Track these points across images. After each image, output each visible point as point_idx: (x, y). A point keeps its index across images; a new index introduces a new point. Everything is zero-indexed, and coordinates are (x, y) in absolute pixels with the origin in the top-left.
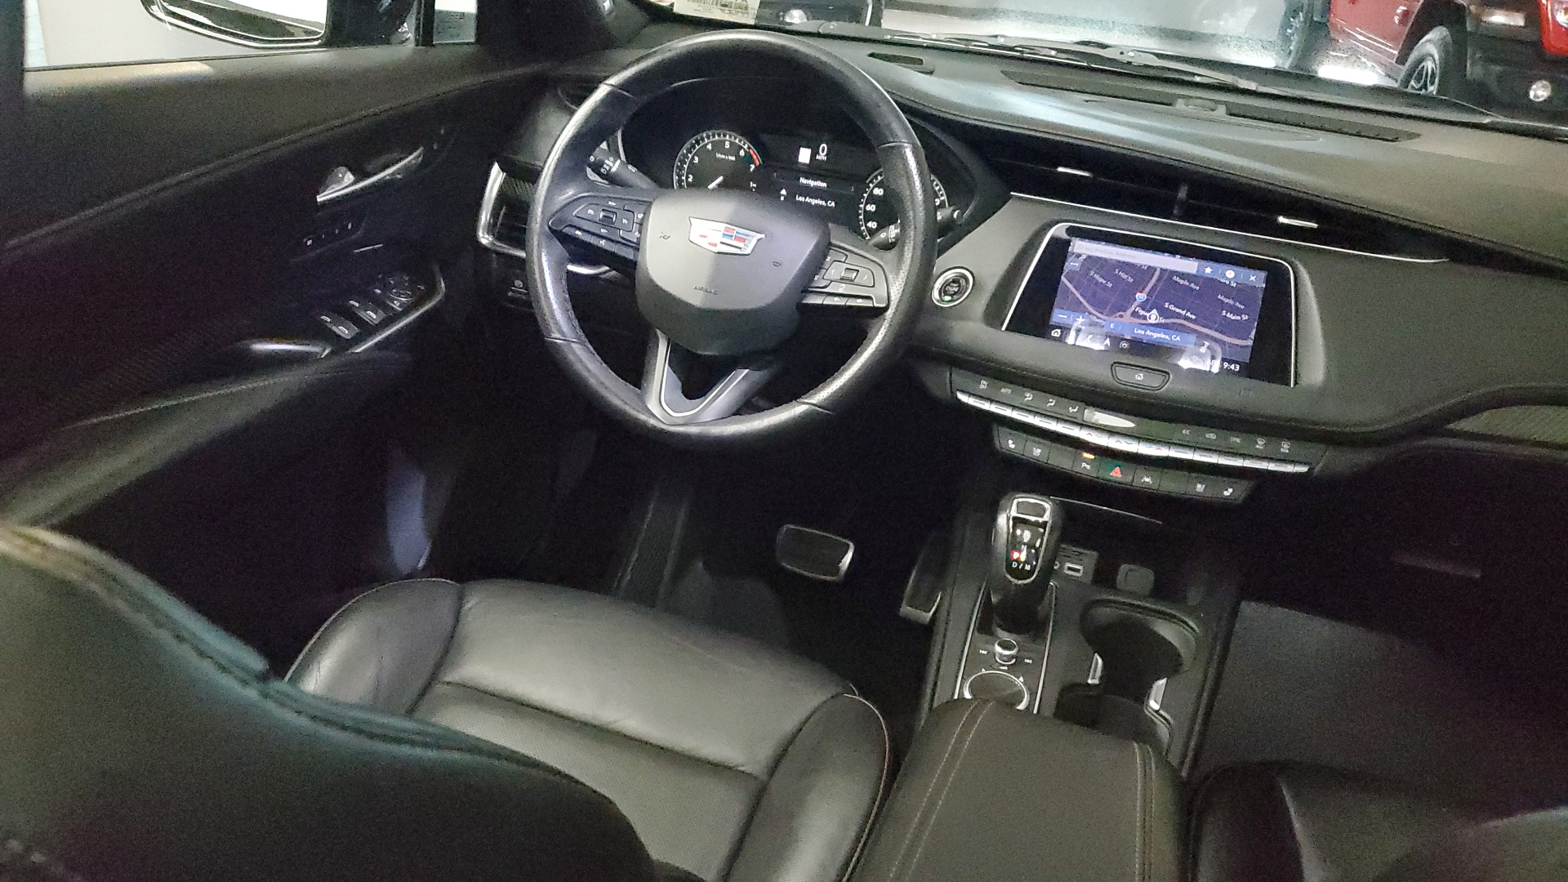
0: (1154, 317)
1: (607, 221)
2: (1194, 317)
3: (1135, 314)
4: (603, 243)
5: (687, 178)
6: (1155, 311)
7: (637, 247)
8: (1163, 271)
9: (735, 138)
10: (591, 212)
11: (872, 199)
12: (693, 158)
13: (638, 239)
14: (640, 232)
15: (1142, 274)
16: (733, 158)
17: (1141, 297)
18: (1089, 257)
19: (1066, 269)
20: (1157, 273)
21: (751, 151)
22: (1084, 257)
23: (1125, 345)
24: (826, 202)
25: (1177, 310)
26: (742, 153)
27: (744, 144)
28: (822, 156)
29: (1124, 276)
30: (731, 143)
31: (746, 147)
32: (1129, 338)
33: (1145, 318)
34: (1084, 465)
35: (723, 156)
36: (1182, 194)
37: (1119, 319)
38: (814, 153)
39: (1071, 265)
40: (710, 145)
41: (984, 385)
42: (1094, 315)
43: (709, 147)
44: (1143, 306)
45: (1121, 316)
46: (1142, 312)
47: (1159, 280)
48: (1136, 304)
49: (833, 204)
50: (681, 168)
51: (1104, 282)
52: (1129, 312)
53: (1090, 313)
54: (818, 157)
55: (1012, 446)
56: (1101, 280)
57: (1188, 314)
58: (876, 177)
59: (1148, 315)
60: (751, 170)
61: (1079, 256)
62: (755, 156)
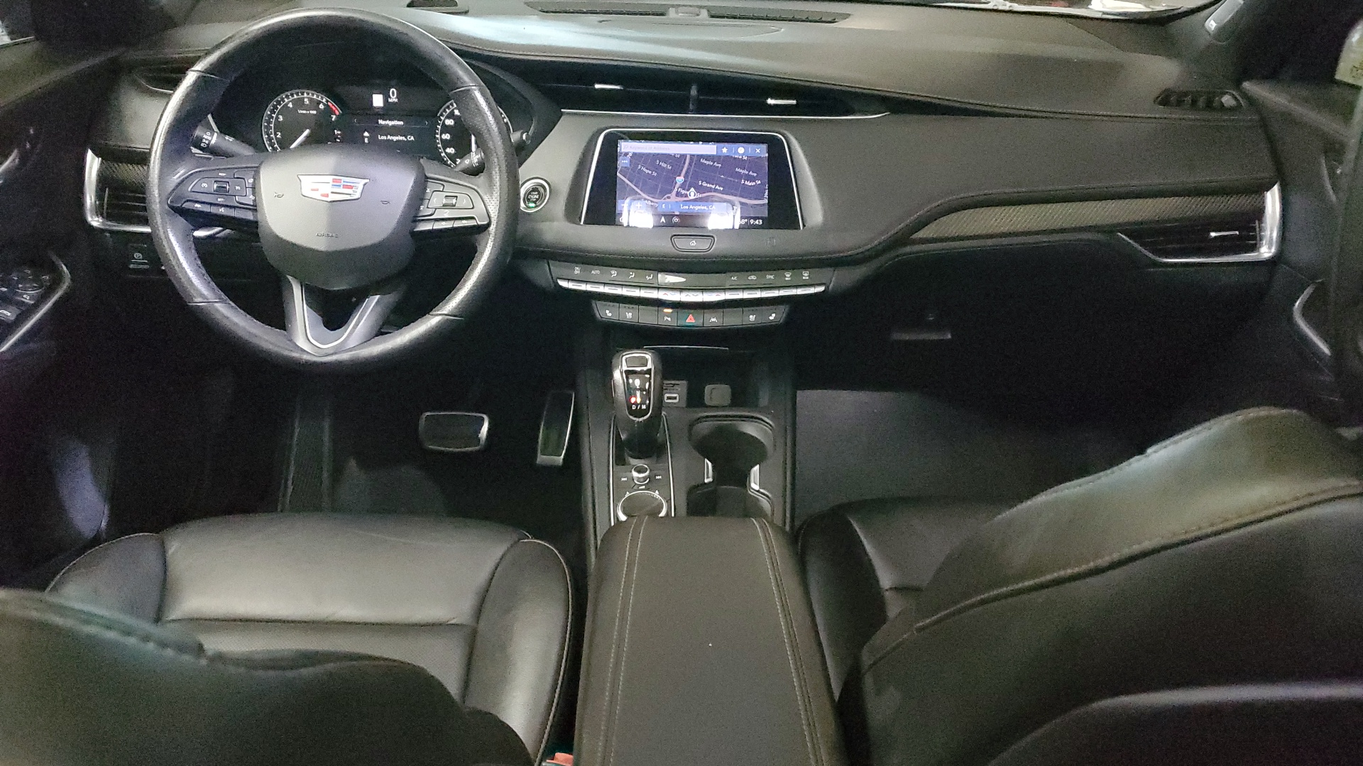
0: (692, 194)
1: (221, 191)
2: (722, 189)
3: (678, 194)
4: (222, 211)
5: (276, 135)
6: (692, 189)
7: (254, 208)
8: (692, 156)
9: (313, 95)
10: (205, 185)
11: (446, 129)
12: (277, 118)
13: (255, 201)
14: (254, 194)
15: (678, 160)
16: (315, 112)
17: (680, 180)
18: (634, 154)
19: (619, 167)
20: (688, 157)
21: (329, 103)
22: (630, 154)
23: (676, 220)
24: (406, 137)
25: (708, 185)
26: (321, 106)
27: (322, 98)
28: (393, 99)
29: (663, 165)
30: (311, 100)
31: (324, 100)
32: (678, 213)
33: (686, 196)
34: (666, 318)
35: (304, 112)
36: (694, 92)
37: (668, 200)
38: (386, 97)
39: (623, 162)
40: (291, 103)
41: (577, 270)
42: (648, 200)
43: (290, 105)
44: (683, 186)
45: (669, 198)
46: (683, 192)
47: (690, 164)
48: (677, 186)
49: (412, 138)
50: (268, 127)
51: (650, 172)
52: (674, 192)
53: (645, 199)
54: (390, 100)
55: (610, 315)
56: (647, 171)
57: (717, 187)
58: (445, 111)
59: (688, 192)
60: (333, 119)
61: (626, 154)
62: (333, 107)
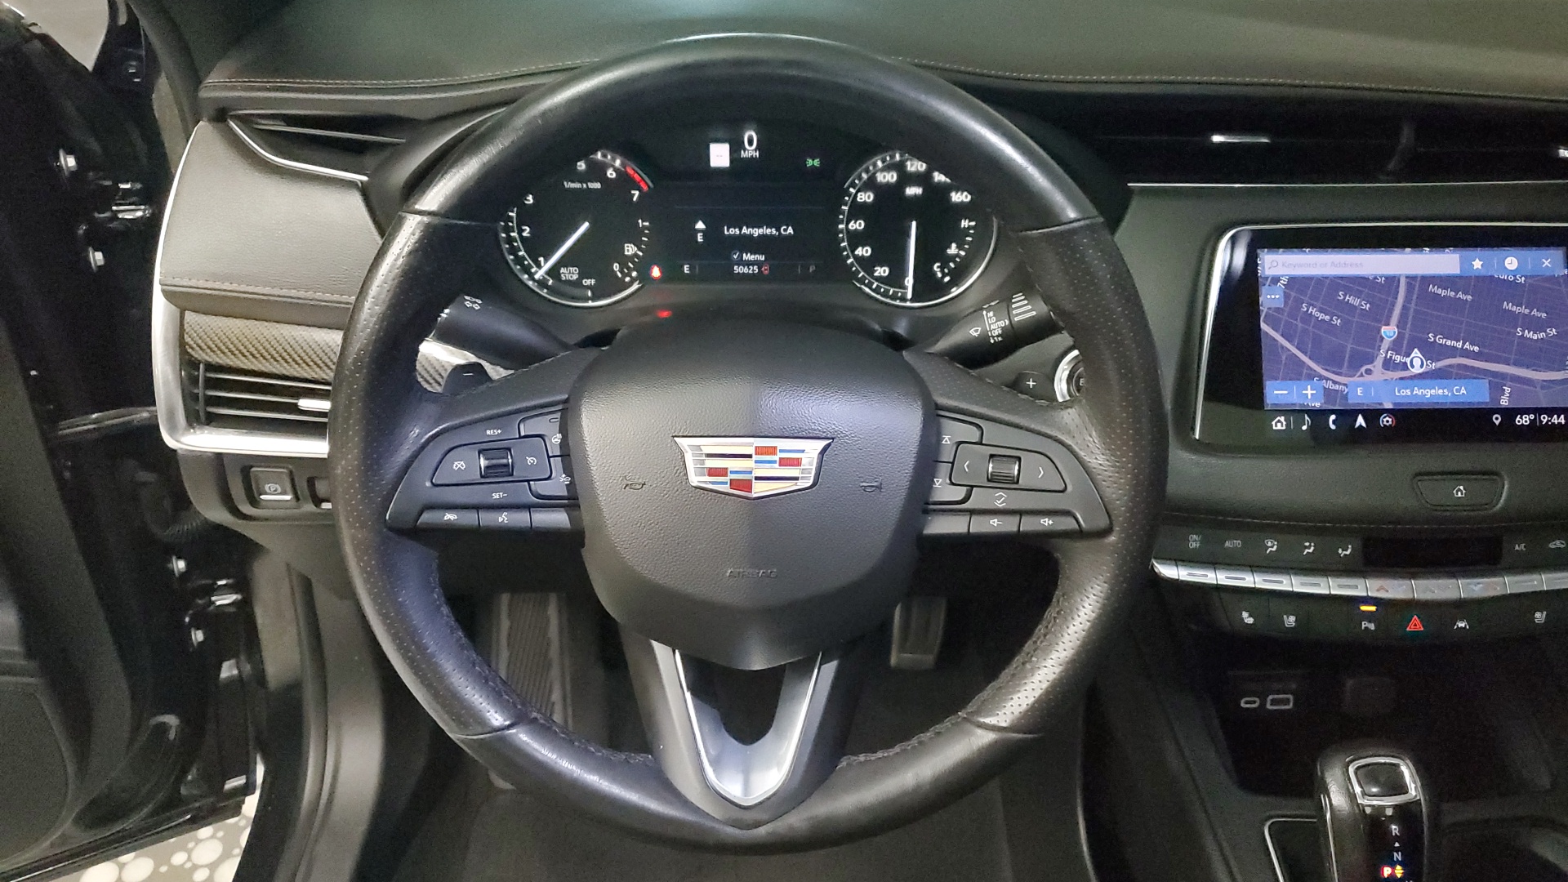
0: (1417, 362)
1: (498, 472)
2: (1476, 349)
3: (1388, 364)
4: (503, 518)
5: (520, 231)
6: (1416, 353)
8: (1411, 279)
9: (598, 155)
10: (459, 465)
11: (858, 210)
13: (571, 487)
14: (568, 470)
15: (1382, 289)
16: (597, 185)
17: (1389, 332)
18: (1293, 280)
19: (1264, 309)
20: (1403, 281)
21: (628, 169)
22: (1284, 281)
23: (1386, 420)
24: (778, 229)
25: (1449, 343)
26: (612, 173)
27: (614, 159)
28: (750, 152)
29: (1354, 301)
31: (617, 163)
32: (1391, 407)
33: (1404, 367)
34: (1364, 624)
35: (577, 185)
36: (1407, 136)
37: (1367, 378)
38: (736, 147)
39: (1270, 298)
41: (1194, 541)
42: (1327, 379)
44: (1396, 346)
45: (1369, 372)
46: (1398, 359)
47: (1408, 299)
48: (1385, 345)
49: (790, 230)
51: (1327, 318)
52: (1379, 361)
53: (1321, 378)
54: (743, 154)
55: (1250, 621)
56: (1321, 316)
57: (1467, 346)
59: (1408, 360)
60: (634, 198)
61: (1276, 280)
62: (636, 175)
